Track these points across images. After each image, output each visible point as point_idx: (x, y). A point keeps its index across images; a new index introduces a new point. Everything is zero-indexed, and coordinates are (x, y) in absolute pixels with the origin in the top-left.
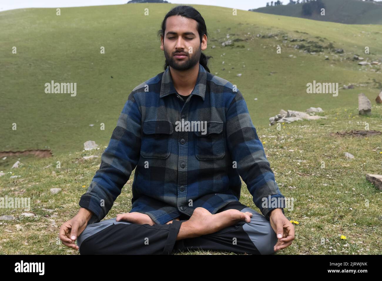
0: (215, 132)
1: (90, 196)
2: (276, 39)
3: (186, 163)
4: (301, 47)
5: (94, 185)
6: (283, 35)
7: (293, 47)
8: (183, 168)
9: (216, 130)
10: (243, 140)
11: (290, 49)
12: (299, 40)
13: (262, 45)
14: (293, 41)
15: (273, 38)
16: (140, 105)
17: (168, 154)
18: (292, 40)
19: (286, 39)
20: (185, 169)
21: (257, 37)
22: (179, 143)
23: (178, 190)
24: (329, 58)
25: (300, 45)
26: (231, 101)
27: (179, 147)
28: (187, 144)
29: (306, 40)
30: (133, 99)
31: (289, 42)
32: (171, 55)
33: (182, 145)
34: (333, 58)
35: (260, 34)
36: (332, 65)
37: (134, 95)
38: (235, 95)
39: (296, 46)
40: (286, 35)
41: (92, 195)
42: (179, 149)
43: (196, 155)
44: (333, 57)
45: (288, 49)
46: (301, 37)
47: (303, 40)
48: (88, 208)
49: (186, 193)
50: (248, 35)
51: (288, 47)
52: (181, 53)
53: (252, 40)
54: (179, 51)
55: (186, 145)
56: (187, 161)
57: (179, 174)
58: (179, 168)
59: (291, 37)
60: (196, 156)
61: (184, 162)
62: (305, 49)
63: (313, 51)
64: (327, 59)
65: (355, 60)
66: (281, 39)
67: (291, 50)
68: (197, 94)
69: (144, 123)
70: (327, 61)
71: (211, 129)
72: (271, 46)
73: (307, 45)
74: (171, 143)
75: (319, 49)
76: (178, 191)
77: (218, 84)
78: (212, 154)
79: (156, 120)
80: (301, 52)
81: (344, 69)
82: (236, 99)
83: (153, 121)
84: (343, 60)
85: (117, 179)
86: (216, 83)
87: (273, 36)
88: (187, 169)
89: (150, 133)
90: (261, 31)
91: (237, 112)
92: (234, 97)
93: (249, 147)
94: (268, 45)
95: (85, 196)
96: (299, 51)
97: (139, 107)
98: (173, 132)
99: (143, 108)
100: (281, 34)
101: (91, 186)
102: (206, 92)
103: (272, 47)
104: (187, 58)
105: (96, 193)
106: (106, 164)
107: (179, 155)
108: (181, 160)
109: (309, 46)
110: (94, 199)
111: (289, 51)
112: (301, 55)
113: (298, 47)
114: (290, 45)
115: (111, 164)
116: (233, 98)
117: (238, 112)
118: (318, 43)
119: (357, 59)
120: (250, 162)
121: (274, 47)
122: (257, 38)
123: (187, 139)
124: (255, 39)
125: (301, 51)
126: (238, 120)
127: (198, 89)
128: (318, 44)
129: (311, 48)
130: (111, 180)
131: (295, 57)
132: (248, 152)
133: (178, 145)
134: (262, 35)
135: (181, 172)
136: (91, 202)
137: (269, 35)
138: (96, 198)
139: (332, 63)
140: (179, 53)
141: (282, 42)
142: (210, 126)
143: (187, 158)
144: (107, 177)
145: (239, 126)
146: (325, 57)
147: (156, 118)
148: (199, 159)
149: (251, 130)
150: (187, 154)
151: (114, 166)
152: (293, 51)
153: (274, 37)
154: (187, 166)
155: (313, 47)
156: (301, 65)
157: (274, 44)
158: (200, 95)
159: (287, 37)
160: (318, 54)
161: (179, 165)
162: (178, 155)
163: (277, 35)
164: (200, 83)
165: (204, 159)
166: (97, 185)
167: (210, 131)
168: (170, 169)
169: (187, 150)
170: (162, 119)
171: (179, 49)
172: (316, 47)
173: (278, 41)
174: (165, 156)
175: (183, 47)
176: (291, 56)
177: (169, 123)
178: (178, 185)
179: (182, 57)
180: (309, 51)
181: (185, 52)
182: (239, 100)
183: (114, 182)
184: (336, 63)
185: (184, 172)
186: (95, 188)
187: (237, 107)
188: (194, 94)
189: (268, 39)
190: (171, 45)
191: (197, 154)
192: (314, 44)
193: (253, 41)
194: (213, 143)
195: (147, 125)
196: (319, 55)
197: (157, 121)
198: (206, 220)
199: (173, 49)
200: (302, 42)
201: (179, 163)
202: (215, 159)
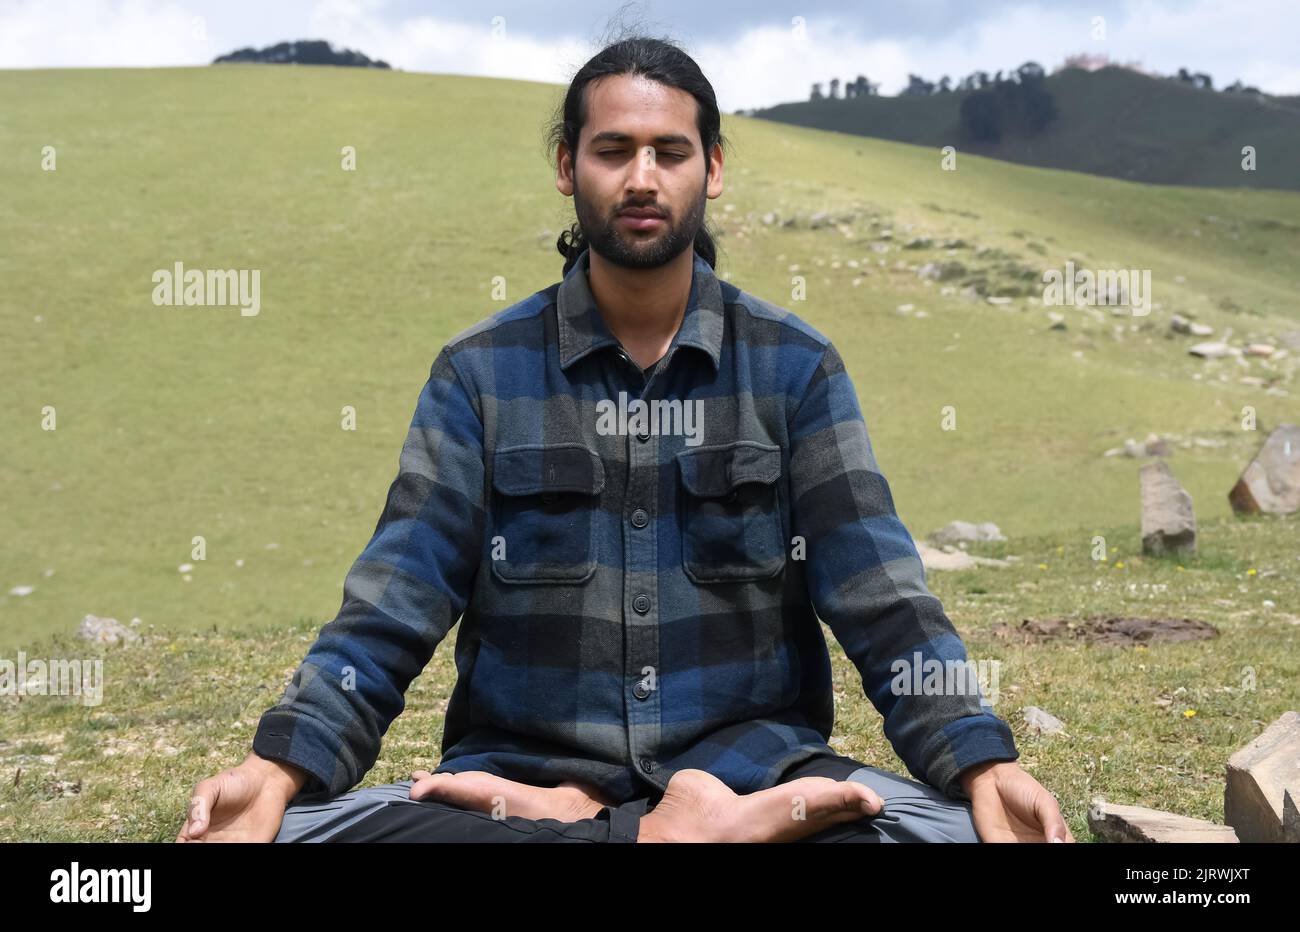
0: (756, 479)
1: (295, 714)
2: (842, 234)
3: (653, 596)
4: (952, 273)
5: (310, 675)
6: (875, 220)
7: (917, 273)
8: (643, 614)
9: (758, 472)
10: (852, 511)
11: (904, 278)
12: (939, 244)
13: (782, 258)
14: (917, 246)
15: (830, 230)
16: (478, 392)
17: (592, 566)
18: (911, 241)
19: (887, 239)
20: (651, 619)
21: (764, 224)
22: (626, 522)
23: (627, 695)
24: (1068, 324)
25: (944, 266)
26: (808, 376)
27: (627, 540)
28: (655, 527)
29: (971, 243)
30: (451, 373)
31: (899, 248)
32: (606, 214)
33: (638, 532)
34: (1085, 324)
35: (779, 211)
36: (1078, 354)
37: (452, 359)
38: (821, 355)
39: (928, 268)
40: (886, 220)
41: (298, 711)
42: (627, 546)
43: (686, 564)
44: (1085, 319)
45: (893, 278)
46: (949, 230)
47: (959, 245)
48: (288, 759)
49: (656, 706)
50: (725, 216)
51: (895, 271)
52: (647, 208)
53: (740, 235)
54: (640, 201)
55: (652, 532)
56: (655, 588)
57: (629, 637)
58: (627, 615)
59: (908, 228)
60: (687, 570)
61: (643, 591)
62: (966, 279)
63: (1002, 293)
64: (1060, 327)
65: (1178, 337)
66: (866, 234)
67: (905, 283)
68: (693, 344)
69: (497, 457)
70: (1056, 334)
71: (740, 468)
72: (821, 262)
73: (973, 265)
74: (597, 524)
75: (1024, 285)
76: (628, 701)
77: (760, 315)
78: (742, 559)
79: (542, 446)
80: (949, 294)
81: (1130, 373)
82: (827, 366)
83: (530, 450)
84: (1125, 333)
85: (394, 655)
86: (752, 312)
87: (832, 221)
88: (656, 616)
89: (523, 492)
90: (782, 202)
91: (829, 412)
92: (818, 360)
93: (875, 541)
94: (808, 262)
95: (275, 717)
96: (938, 292)
97: (475, 401)
98: (603, 486)
99: (491, 403)
100: (867, 216)
101: (297, 680)
102: (723, 342)
103: (827, 266)
104: (663, 225)
105: (313, 703)
106: (358, 601)
107: (628, 568)
108: (634, 583)
109: (983, 272)
110: (308, 725)
111: (900, 288)
112: (949, 308)
113: (938, 274)
114: (901, 265)
115: (375, 604)
116: (814, 366)
117: (835, 414)
118: (1019, 257)
119: (1185, 331)
120: (881, 593)
121: (836, 270)
122: (765, 230)
123: (655, 508)
124: (754, 232)
125: (948, 289)
126: (834, 442)
127: (695, 327)
128: (1020, 263)
129: (991, 277)
130: (373, 661)
131: (921, 314)
132: (871, 556)
133: (622, 531)
134: (784, 217)
135: (637, 627)
136: (297, 738)
137: (816, 217)
138: (315, 721)
139: (1080, 346)
140: (640, 209)
141: (869, 249)
142: (737, 460)
143: (655, 578)
144: (357, 647)
145: (838, 462)
146: (1050, 320)
147: (542, 438)
148: (694, 578)
149: (876, 482)
150: (656, 562)
151: (385, 612)
152: (912, 288)
153: (834, 226)
154: (656, 607)
155: (1000, 274)
156: (949, 349)
157: (835, 257)
158: (705, 348)
159: (890, 227)
160: (1019, 302)
161: (626, 604)
162: (624, 569)
163: (847, 221)
164: (702, 307)
165: (713, 578)
166: (319, 674)
167: (737, 477)
168: (599, 622)
169: (656, 548)
170: (565, 441)
171: (641, 192)
172: (1013, 273)
173: (851, 244)
174: (581, 573)
175: (654, 186)
176: (906, 308)
177: (587, 453)
178: (627, 678)
179: (649, 222)
180: (982, 292)
181: (660, 207)
182: (836, 373)
183: (384, 666)
184: (1098, 343)
185: (650, 627)
186: (313, 686)
187: (829, 396)
188: (684, 343)
189: (811, 236)
190: (609, 180)
191: (688, 561)
192: (1004, 263)
193: (748, 240)
194: (746, 519)
195: (508, 462)
196: (1024, 309)
197: (545, 450)
198: (717, 816)
199: (618, 192)
200: (954, 252)
201: (627, 595)
202: (750, 577)
